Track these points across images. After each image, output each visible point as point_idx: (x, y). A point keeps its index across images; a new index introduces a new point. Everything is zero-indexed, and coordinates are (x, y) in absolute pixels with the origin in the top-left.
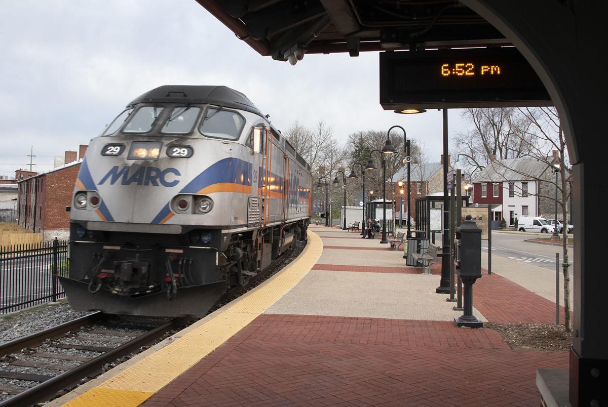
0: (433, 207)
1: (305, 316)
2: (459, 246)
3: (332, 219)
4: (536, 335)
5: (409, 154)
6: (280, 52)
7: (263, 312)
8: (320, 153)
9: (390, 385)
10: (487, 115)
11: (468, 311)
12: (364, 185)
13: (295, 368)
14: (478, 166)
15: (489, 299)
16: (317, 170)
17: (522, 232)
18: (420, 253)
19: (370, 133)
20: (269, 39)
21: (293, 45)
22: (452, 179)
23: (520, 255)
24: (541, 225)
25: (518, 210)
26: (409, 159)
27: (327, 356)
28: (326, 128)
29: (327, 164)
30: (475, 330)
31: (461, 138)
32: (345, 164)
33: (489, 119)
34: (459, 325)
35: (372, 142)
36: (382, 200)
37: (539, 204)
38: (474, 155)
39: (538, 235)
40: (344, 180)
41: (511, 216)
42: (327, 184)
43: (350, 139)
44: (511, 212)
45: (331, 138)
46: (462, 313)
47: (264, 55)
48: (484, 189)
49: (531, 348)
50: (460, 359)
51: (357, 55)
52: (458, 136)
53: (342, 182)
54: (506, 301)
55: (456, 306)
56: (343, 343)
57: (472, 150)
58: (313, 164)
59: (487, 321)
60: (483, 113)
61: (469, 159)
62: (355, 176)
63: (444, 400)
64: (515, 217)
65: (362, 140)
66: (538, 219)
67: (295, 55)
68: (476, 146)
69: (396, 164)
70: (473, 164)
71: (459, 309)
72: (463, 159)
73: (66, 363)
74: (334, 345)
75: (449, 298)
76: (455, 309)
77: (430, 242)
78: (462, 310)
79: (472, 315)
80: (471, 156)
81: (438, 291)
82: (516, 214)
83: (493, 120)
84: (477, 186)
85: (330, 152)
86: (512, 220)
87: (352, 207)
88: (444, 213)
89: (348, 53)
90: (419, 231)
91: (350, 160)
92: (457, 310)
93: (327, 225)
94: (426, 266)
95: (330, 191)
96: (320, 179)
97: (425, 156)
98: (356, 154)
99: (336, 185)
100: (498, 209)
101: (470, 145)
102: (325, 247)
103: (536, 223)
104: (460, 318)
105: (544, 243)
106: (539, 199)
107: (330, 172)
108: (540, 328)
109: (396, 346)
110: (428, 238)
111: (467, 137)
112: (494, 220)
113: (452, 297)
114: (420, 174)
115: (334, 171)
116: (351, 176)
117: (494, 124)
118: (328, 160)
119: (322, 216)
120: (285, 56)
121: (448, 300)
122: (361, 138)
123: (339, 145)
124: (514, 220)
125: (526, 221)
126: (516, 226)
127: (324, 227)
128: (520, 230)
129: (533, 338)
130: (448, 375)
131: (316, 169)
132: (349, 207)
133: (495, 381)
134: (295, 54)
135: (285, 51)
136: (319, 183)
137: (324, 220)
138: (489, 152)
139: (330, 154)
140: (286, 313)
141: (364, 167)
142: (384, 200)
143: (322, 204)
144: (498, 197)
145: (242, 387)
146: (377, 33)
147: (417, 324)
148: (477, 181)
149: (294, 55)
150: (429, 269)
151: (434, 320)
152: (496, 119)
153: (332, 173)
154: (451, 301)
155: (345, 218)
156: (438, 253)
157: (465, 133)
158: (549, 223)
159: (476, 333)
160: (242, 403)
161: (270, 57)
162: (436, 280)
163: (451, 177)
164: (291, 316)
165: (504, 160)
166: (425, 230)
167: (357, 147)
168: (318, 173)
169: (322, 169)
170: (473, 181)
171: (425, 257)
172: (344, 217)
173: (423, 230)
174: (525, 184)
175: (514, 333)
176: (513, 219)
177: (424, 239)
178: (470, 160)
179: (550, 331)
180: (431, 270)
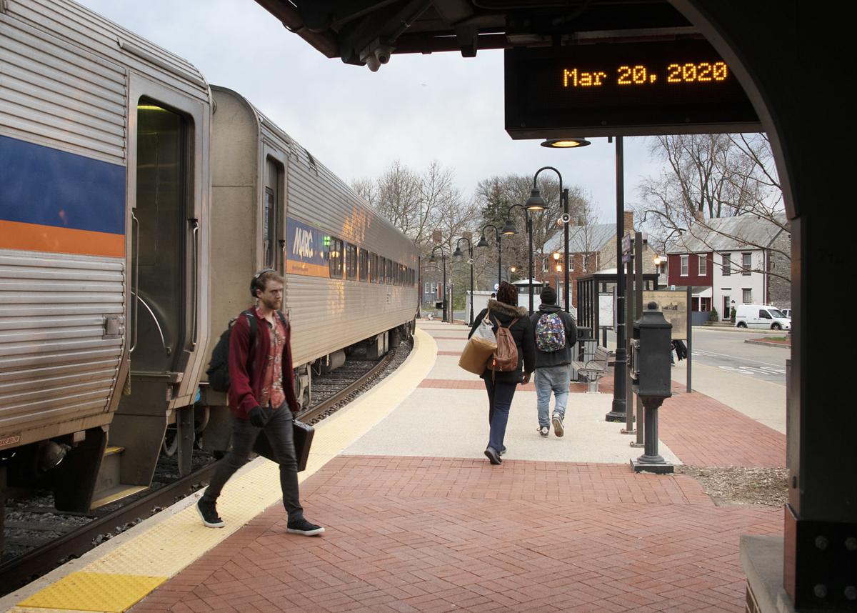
0: (605, 290)
1: (405, 458)
2: (638, 350)
3: (452, 310)
4: (755, 484)
5: (566, 211)
6: (354, 51)
7: (339, 453)
8: (433, 211)
9: (528, 561)
10: (690, 151)
11: (651, 448)
12: (500, 259)
13: (384, 537)
14: (676, 229)
15: (686, 430)
16: (430, 236)
17: (741, 329)
18: (583, 361)
19: (511, 179)
20: (337, 31)
21: (373, 40)
22: (629, 247)
23: (737, 364)
24: (771, 318)
25: (736, 295)
26: (566, 217)
27: (434, 518)
28: (441, 172)
29: (444, 226)
30: (661, 477)
31: (649, 186)
32: (473, 226)
33: (692, 156)
34: (638, 469)
35: (513, 193)
36: (527, 282)
37: (768, 286)
38: (669, 211)
39: (765, 333)
40: (471, 250)
41: (726, 304)
42: (444, 258)
43: (479, 188)
44: (726, 299)
45: (451, 187)
46: (641, 451)
47: (330, 56)
48: (685, 263)
49: (746, 503)
50: (637, 521)
51: (474, 55)
52: (646, 182)
53: (467, 253)
54: (713, 434)
55: (635, 441)
56: (459, 497)
57: (666, 204)
58: (424, 227)
59: (682, 464)
60: (684, 147)
61: (662, 217)
62: (487, 245)
63: (609, 584)
64: (731, 305)
65: (498, 191)
66: (766, 308)
67: (377, 56)
68: (673, 198)
69: (550, 227)
70: (669, 225)
71: (638, 445)
72: (652, 218)
73: (37, 535)
74: (446, 501)
75: (625, 429)
76: (632, 445)
77: (598, 344)
78: (642, 446)
79: (657, 454)
80: (665, 214)
81: (609, 418)
82: (733, 302)
83: (698, 158)
84: (674, 258)
85: (450, 209)
86: (726, 310)
87: (483, 292)
88: (618, 299)
89: (460, 52)
90: (583, 327)
91: (480, 221)
92: (636, 446)
93: (445, 319)
94: (592, 381)
95: (450, 268)
96: (434, 250)
97: (593, 214)
98: (488, 213)
99: (459, 258)
100: (706, 293)
101: (664, 196)
102: (440, 353)
103: (763, 314)
104: (639, 459)
105: (775, 346)
106: (768, 278)
107: (450, 240)
108: (761, 474)
109: (541, 501)
110: (596, 338)
111: (659, 185)
112: (700, 310)
113: (630, 428)
114: (584, 241)
115: (455, 238)
116: (480, 245)
117: (700, 165)
118: (446, 220)
119: (438, 306)
120: (361, 58)
121: (623, 432)
122: (497, 187)
123: (462, 198)
124: (731, 310)
125: (748, 312)
126: (733, 320)
127: (440, 322)
128: (739, 326)
129: (750, 488)
130: (616, 545)
131: (427, 235)
132: (478, 292)
133: (687, 555)
134: (377, 53)
135: (362, 50)
136: (433, 257)
137: (441, 312)
138: (692, 207)
139: (449, 212)
140: (375, 454)
141: (500, 231)
142: (531, 281)
143: (437, 288)
144: (705, 275)
145: (301, 566)
146: (501, 20)
147: (574, 468)
148: (674, 252)
149: (375, 55)
150: (596, 385)
151: (601, 462)
152: (704, 157)
153: (453, 241)
154: (627, 433)
155: (472, 310)
156: (610, 361)
157: (656, 178)
158: (784, 314)
159: (663, 482)
160: (300, 590)
161: (339, 59)
162: (606, 401)
163: (626, 244)
164: (383, 458)
165: (715, 219)
166: (592, 327)
167: (491, 200)
168: (431, 240)
169: (437, 235)
170: (668, 252)
171: (590, 366)
172: (470, 308)
173: (588, 326)
174: (747, 255)
175: (721, 480)
176: (729, 308)
177: (590, 339)
178: (663, 219)
179: (776, 478)
180: (600, 386)
